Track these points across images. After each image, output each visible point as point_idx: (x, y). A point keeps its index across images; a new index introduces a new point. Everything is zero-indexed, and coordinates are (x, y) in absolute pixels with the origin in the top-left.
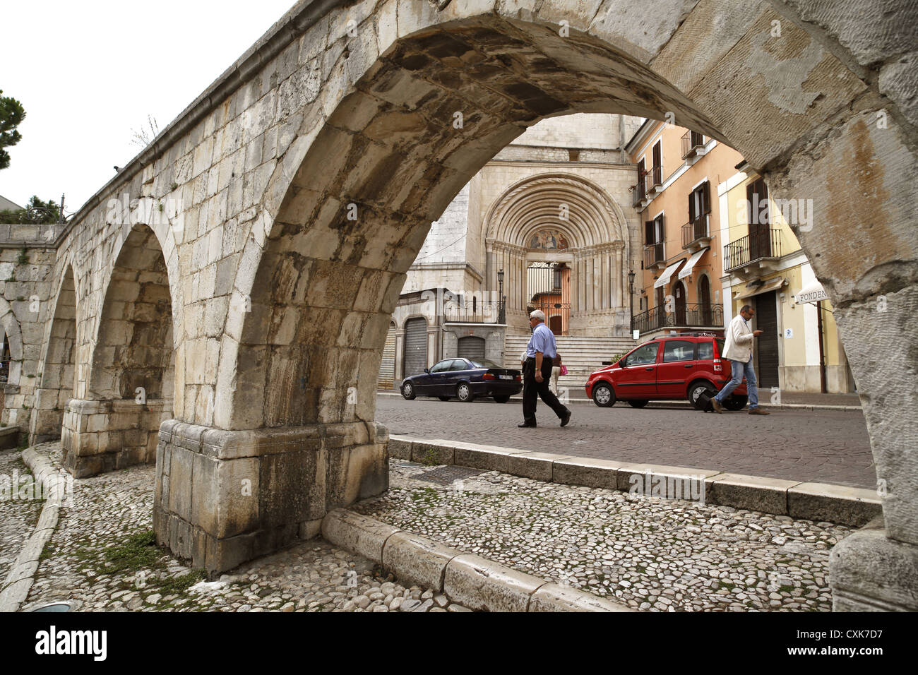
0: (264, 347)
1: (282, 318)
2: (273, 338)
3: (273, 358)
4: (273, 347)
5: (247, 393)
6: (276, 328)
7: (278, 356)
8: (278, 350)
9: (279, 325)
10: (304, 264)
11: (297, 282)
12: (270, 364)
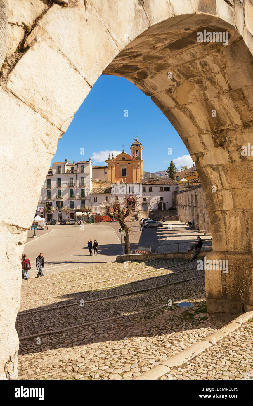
0: (220, 212)
1: (222, 197)
2: (222, 207)
3: (226, 217)
4: (224, 212)
5: (218, 234)
6: (222, 202)
7: (228, 215)
8: (227, 213)
9: (223, 200)
10: (218, 168)
11: (220, 177)
12: (225, 220)
